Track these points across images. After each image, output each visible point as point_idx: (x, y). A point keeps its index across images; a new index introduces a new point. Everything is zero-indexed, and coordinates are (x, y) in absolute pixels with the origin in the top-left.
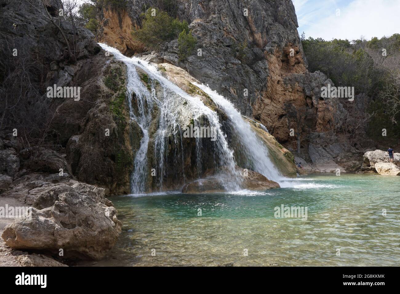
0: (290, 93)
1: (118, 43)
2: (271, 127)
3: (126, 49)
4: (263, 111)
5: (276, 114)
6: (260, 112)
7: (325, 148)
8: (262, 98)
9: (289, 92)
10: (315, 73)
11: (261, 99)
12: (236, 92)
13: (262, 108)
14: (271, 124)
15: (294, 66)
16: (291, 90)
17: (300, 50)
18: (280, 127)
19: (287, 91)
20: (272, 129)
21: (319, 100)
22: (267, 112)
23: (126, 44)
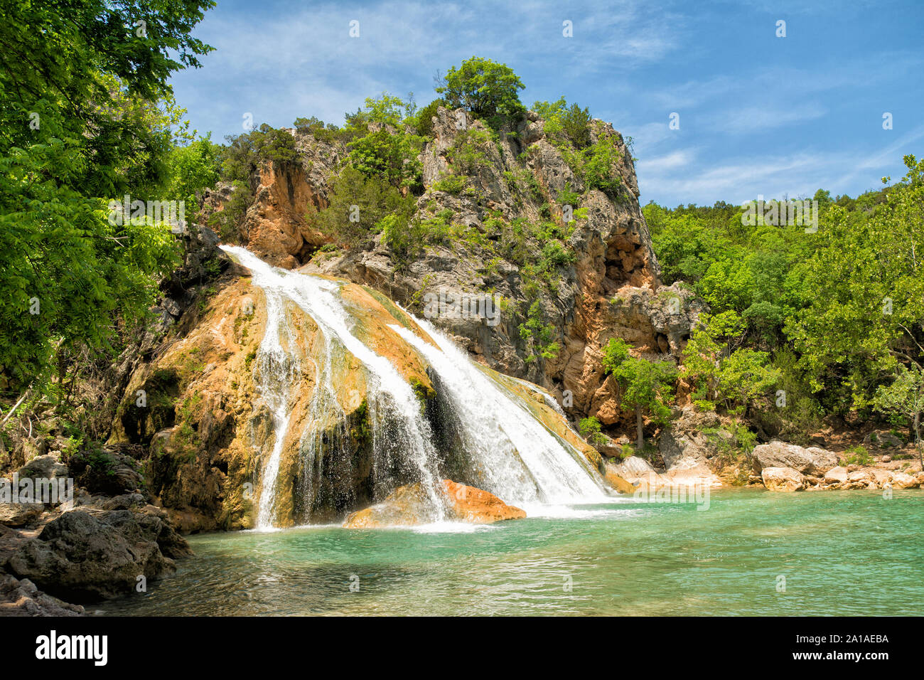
0: (623, 328)
1: (287, 234)
2: (585, 396)
3: (301, 245)
4: (569, 365)
5: (594, 371)
6: (561, 367)
7: (692, 437)
8: (566, 338)
9: (622, 325)
10: (672, 286)
11: (563, 340)
12: (506, 330)
13: (566, 358)
14: (584, 390)
15: (632, 272)
16: (624, 321)
17: (641, 241)
18: (603, 395)
19: (617, 324)
20: (588, 401)
21: (681, 340)
22: (575, 367)
23: (302, 235)
